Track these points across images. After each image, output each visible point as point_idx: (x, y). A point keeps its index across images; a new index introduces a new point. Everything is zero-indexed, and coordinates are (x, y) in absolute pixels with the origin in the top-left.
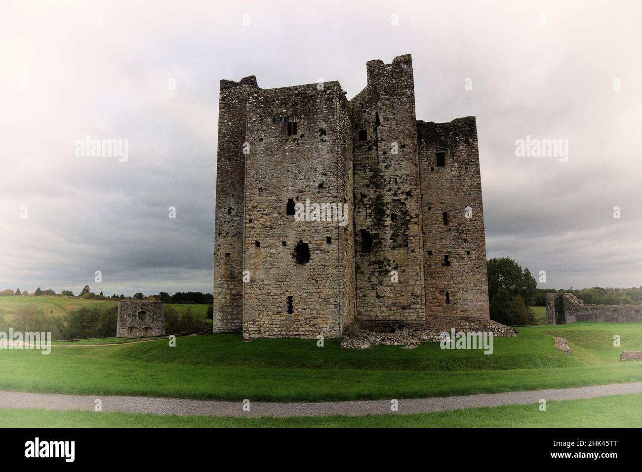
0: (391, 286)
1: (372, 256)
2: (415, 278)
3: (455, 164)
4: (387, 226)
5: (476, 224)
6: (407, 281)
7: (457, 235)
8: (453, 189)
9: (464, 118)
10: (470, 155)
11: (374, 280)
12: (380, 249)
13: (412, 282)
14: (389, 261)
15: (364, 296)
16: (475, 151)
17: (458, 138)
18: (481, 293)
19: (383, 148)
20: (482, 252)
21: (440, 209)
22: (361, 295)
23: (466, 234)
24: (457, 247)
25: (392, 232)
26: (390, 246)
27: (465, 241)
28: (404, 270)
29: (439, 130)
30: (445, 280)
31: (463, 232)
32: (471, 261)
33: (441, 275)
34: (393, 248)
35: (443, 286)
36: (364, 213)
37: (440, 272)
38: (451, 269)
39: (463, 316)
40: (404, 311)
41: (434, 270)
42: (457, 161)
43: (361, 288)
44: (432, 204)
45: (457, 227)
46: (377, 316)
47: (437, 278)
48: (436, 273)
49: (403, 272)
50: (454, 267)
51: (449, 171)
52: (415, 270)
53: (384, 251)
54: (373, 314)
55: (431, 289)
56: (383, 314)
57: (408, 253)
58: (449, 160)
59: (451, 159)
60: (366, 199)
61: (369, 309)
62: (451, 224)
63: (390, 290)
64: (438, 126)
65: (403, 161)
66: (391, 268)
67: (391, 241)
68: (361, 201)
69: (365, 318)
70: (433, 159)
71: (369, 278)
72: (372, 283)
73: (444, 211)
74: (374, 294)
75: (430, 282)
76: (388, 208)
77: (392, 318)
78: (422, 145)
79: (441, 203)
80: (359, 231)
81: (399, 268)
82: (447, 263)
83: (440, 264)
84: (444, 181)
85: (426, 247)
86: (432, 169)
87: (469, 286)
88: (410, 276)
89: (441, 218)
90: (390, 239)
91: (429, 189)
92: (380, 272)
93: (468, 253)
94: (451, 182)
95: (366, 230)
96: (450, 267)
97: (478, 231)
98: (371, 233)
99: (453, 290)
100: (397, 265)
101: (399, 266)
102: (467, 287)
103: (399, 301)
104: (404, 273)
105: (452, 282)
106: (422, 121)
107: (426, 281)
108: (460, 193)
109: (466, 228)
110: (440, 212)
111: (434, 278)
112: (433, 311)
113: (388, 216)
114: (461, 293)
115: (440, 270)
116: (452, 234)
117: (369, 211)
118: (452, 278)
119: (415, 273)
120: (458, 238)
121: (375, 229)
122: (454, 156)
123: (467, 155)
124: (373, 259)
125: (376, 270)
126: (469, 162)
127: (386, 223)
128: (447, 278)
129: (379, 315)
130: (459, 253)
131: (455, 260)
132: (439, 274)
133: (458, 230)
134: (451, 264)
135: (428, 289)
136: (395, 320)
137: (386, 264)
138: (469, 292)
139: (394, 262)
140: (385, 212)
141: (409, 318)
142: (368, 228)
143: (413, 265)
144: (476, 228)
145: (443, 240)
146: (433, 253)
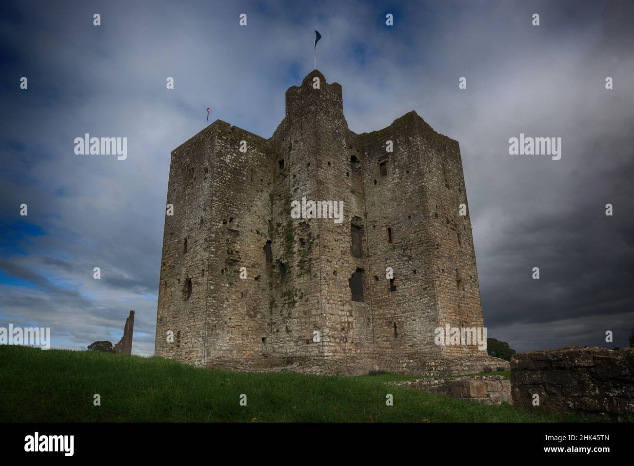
0: (298, 318)
1: (284, 287)
2: (317, 306)
3: (397, 170)
4: (295, 253)
5: (420, 235)
6: (310, 311)
7: (402, 252)
8: (395, 200)
9: (403, 117)
10: (411, 156)
11: (285, 312)
12: (289, 279)
13: (314, 312)
14: (296, 291)
15: (278, 331)
16: (415, 149)
17: (397, 140)
18: (430, 321)
19: (293, 172)
20: (428, 268)
21: (384, 225)
22: (275, 331)
23: (411, 250)
24: (402, 267)
25: (300, 258)
26: (297, 273)
27: (410, 258)
28: (308, 298)
29: (380, 137)
30: (392, 309)
31: (407, 247)
32: (417, 281)
33: (388, 303)
34: (299, 276)
35: (390, 316)
36: (279, 243)
37: (387, 299)
38: (397, 294)
39: (411, 351)
40: (308, 346)
41: (381, 298)
42: (399, 167)
43: (275, 323)
44: (376, 221)
45: (402, 243)
46: (286, 353)
47: (384, 307)
48: (383, 301)
49: (306, 301)
50: (400, 291)
51: (391, 180)
52: (316, 298)
53: (292, 280)
54: (284, 351)
55: (378, 321)
56: (291, 351)
57: (311, 279)
58: (390, 168)
59: (392, 167)
60: (280, 228)
61: (281, 345)
62: (395, 241)
63: (296, 322)
64: (379, 133)
65: (307, 180)
66: (297, 298)
67: (298, 268)
68: (277, 230)
69: (278, 356)
70: (377, 170)
71: (281, 312)
72: (283, 316)
73: (388, 227)
74: (284, 329)
75: (377, 313)
76: (295, 234)
77: (298, 354)
78: (365, 159)
79: (385, 218)
80: (275, 262)
81: (304, 298)
82: (393, 288)
83: (386, 290)
84: (386, 192)
85: (373, 272)
86: (376, 182)
87: (416, 313)
88: (313, 305)
89: (385, 235)
90: (298, 267)
91: (373, 205)
92: (289, 303)
93: (415, 272)
94: (394, 191)
95: (279, 260)
96: (397, 291)
97: (423, 243)
98: (283, 262)
99: (400, 320)
100: (302, 293)
101: (304, 294)
102: (414, 316)
103: (303, 334)
104: (308, 303)
105: (398, 310)
106: (365, 133)
107: (373, 312)
108: (403, 202)
109: (411, 243)
110: (384, 229)
111: (380, 307)
112: (381, 348)
113: (296, 242)
114: (408, 323)
115: (387, 296)
116: (397, 252)
117: (282, 240)
118: (398, 305)
119: (316, 301)
120: (403, 256)
121: (286, 258)
122: (394, 162)
123: (408, 157)
124: (285, 290)
125: (286, 302)
126: (410, 164)
127: (295, 250)
128: (394, 305)
129: (288, 351)
130: (405, 274)
131: (401, 283)
132: (385, 303)
133: (402, 246)
134: (397, 289)
135: (376, 321)
136: (300, 357)
137: (294, 293)
138: (417, 320)
139: (300, 290)
140: (293, 237)
141: (312, 353)
142: (281, 258)
143: (315, 292)
144: (420, 241)
145: (389, 261)
146: (379, 278)
